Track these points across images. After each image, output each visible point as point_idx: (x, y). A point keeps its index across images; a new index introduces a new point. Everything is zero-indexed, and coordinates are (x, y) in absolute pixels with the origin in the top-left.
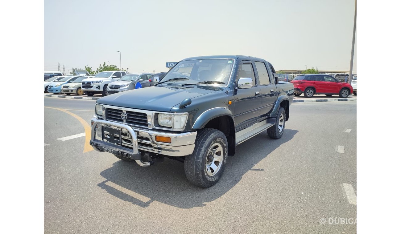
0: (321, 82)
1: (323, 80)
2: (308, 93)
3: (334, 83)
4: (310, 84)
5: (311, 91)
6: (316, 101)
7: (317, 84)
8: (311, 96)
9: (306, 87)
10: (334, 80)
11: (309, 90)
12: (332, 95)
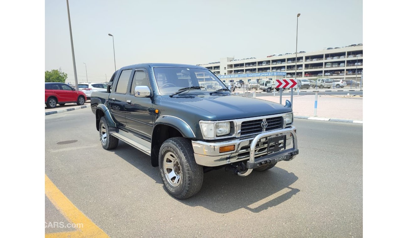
0: (59, 90)
1: (61, 88)
2: (50, 103)
3: (71, 91)
4: (52, 94)
5: (54, 101)
6: (66, 111)
7: (58, 93)
8: (55, 106)
9: (49, 97)
10: (70, 89)
11: (51, 100)
12: (65, 104)
